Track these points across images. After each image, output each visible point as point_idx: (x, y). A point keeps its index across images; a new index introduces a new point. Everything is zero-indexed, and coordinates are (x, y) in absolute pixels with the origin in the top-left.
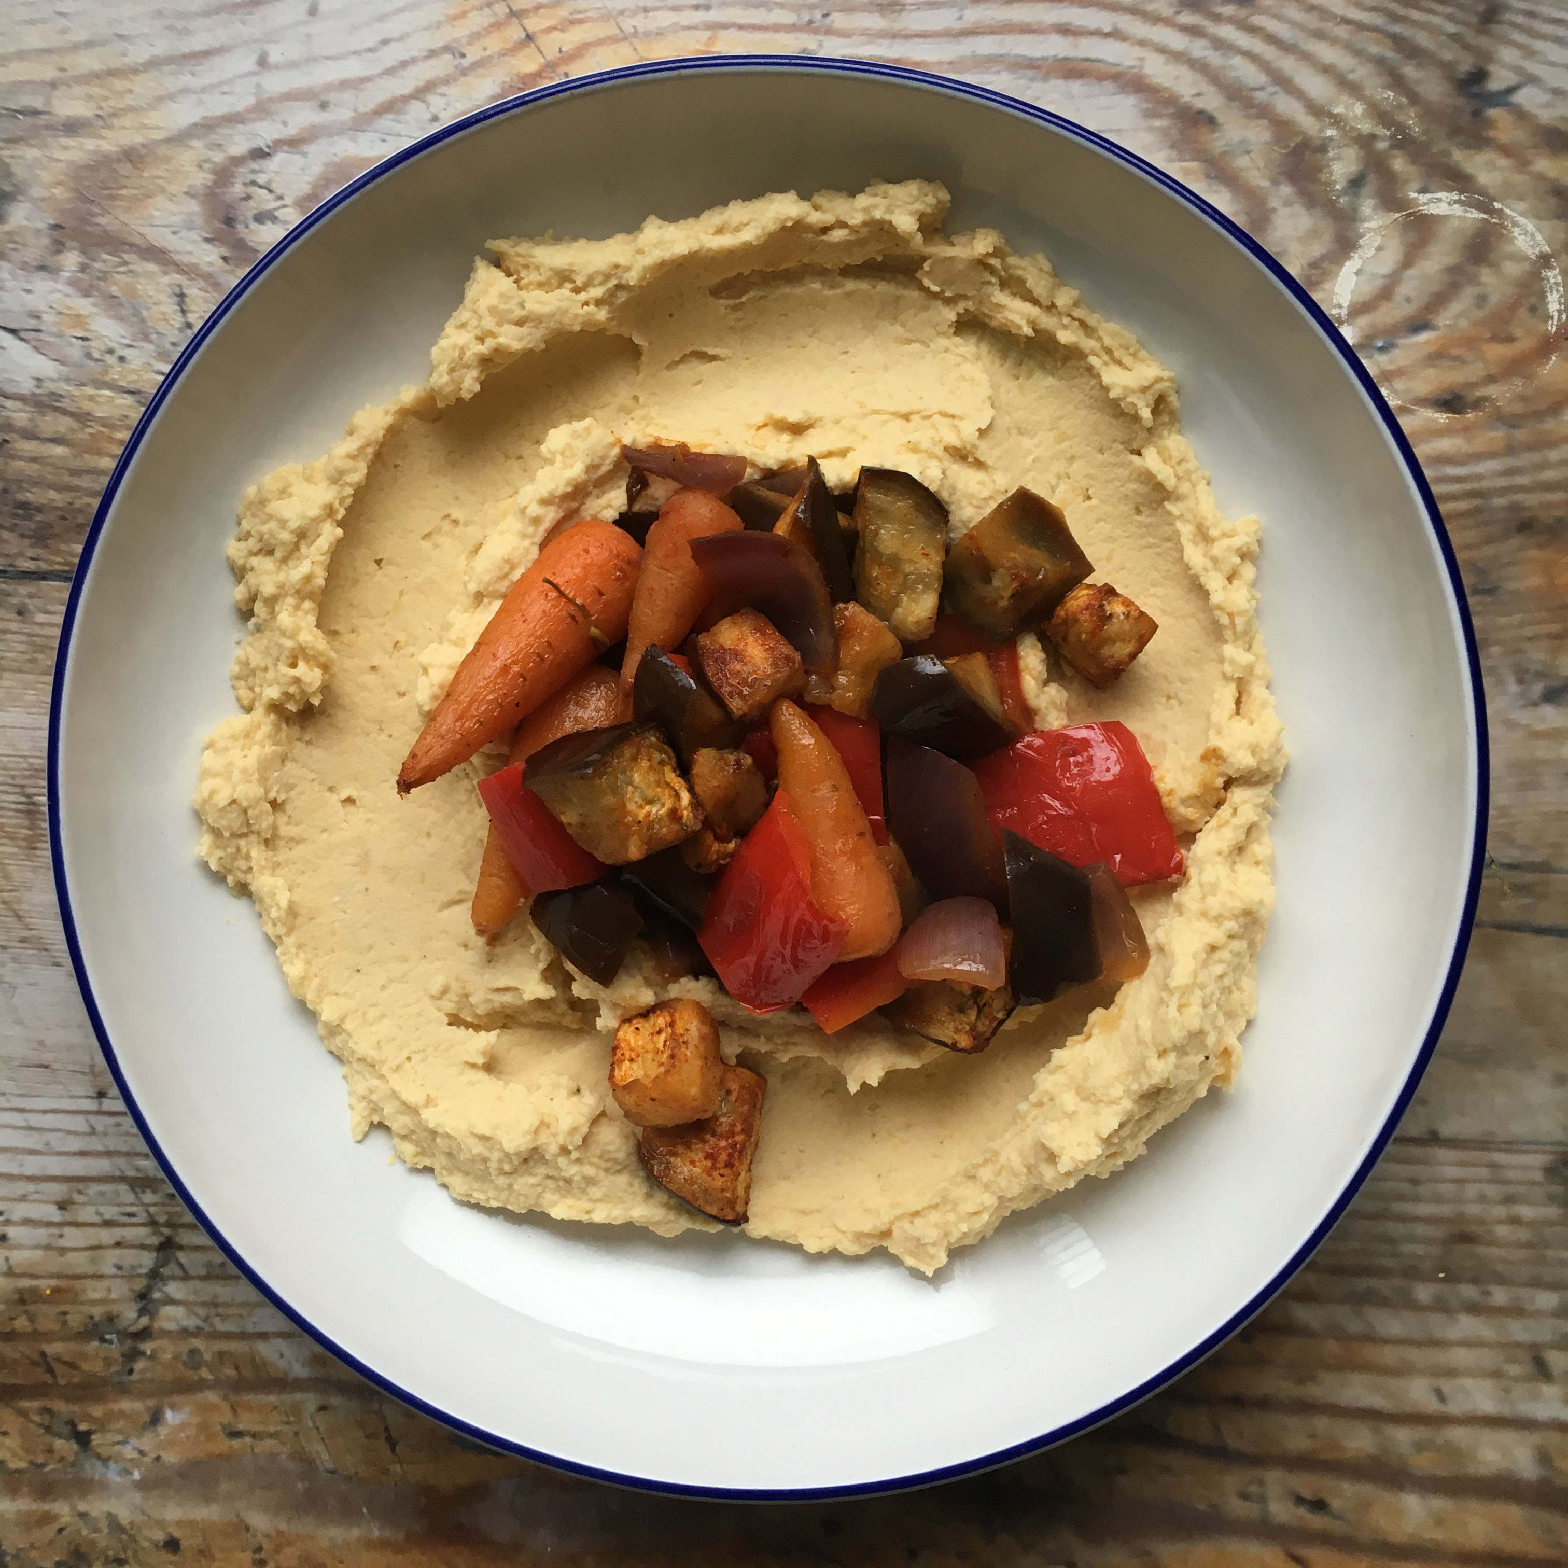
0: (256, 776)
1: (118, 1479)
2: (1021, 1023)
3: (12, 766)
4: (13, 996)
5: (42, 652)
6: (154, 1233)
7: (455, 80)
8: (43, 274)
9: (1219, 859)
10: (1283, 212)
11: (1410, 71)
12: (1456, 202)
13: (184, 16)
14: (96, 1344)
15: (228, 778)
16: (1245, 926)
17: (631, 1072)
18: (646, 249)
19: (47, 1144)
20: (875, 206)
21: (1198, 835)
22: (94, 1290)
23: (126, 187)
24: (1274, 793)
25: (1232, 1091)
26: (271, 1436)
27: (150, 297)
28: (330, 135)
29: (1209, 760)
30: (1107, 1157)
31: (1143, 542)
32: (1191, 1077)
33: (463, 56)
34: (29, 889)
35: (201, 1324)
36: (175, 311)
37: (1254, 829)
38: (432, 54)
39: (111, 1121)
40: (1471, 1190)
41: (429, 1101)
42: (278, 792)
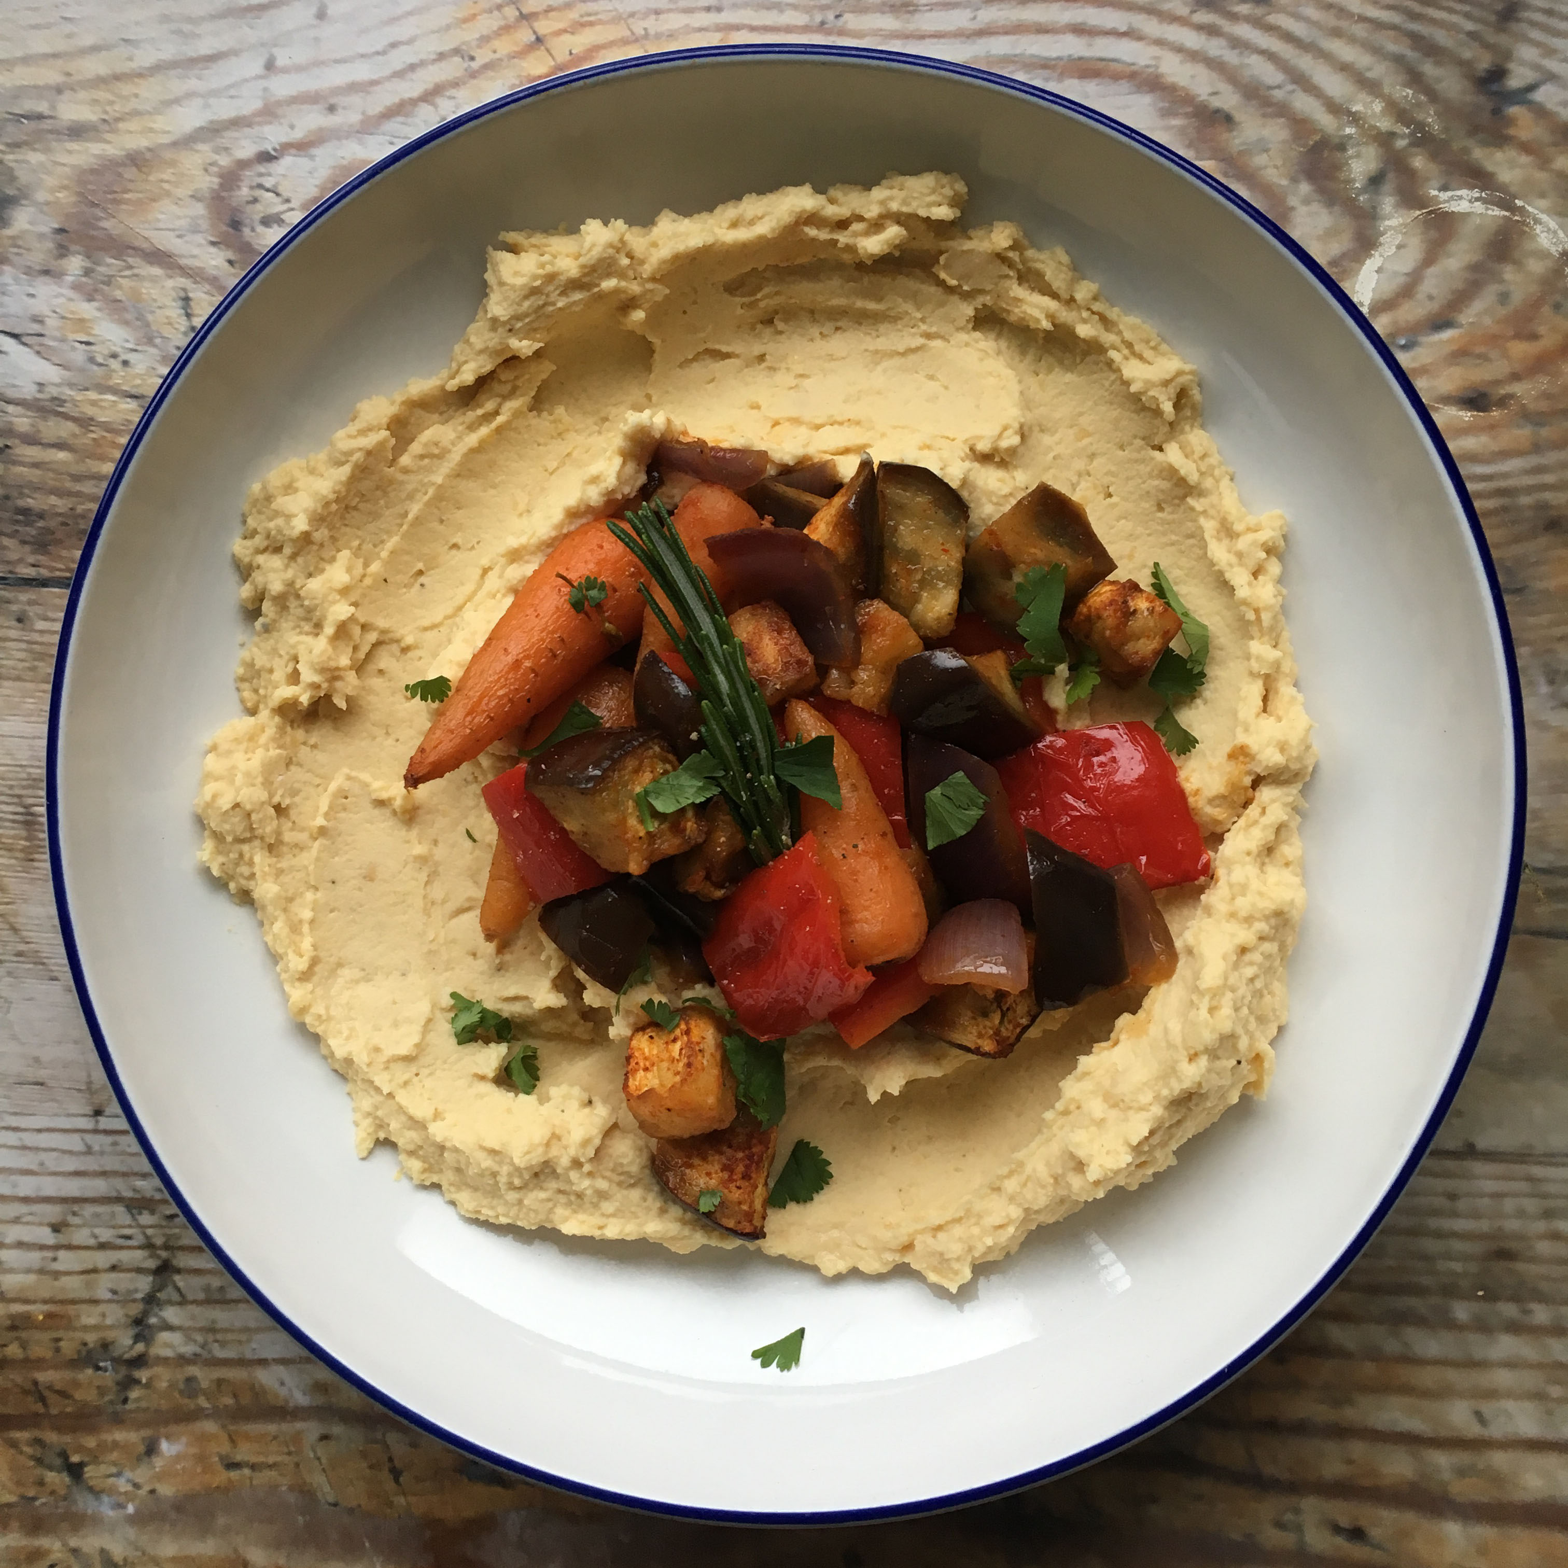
0: (260, 779)
1: (111, 1513)
2: (1045, 1031)
3: (10, 775)
4: (8, 1012)
5: (42, 660)
6: (151, 1256)
7: (464, 83)
8: (47, 279)
9: (1248, 859)
10: (1302, 210)
11: (1429, 69)
12: (1477, 199)
13: (190, 20)
14: (90, 1371)
15: (232, 782)
16: (1276, 928)
17: (644, 1082)
18: (660, 243)
19: (42, 1164)
20: (891, 198)
21: (1226, 835)
22: (89, 1317)
23: (130, 191)
24: (1303, 792)
25: (1264, 1098)
26: (271, 1467)
27: (155, 300)
28: (339, 138)
29: (1237, 759)
30: (1137, 1166)
31: (1164, 540)
32: (1223, 1082)
33: (472, 58)
34: (25, 901)
35: (198, 1350)
36: (179, 316)
37: (1283, 829)
38: (441, 56)
39: (109, 1139)
40: (1509, 1205)
41: (437, 1116)
42: (282, 796)
